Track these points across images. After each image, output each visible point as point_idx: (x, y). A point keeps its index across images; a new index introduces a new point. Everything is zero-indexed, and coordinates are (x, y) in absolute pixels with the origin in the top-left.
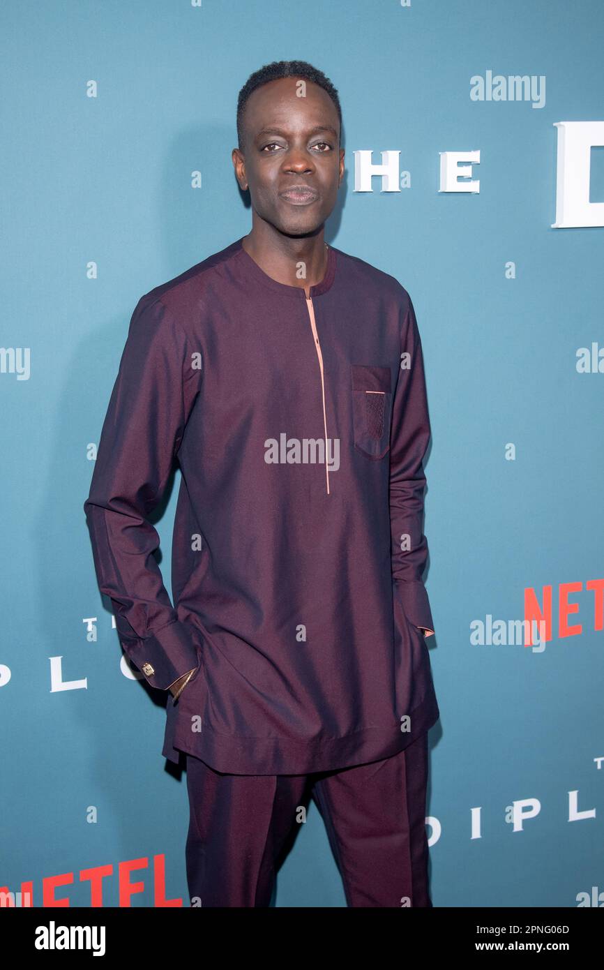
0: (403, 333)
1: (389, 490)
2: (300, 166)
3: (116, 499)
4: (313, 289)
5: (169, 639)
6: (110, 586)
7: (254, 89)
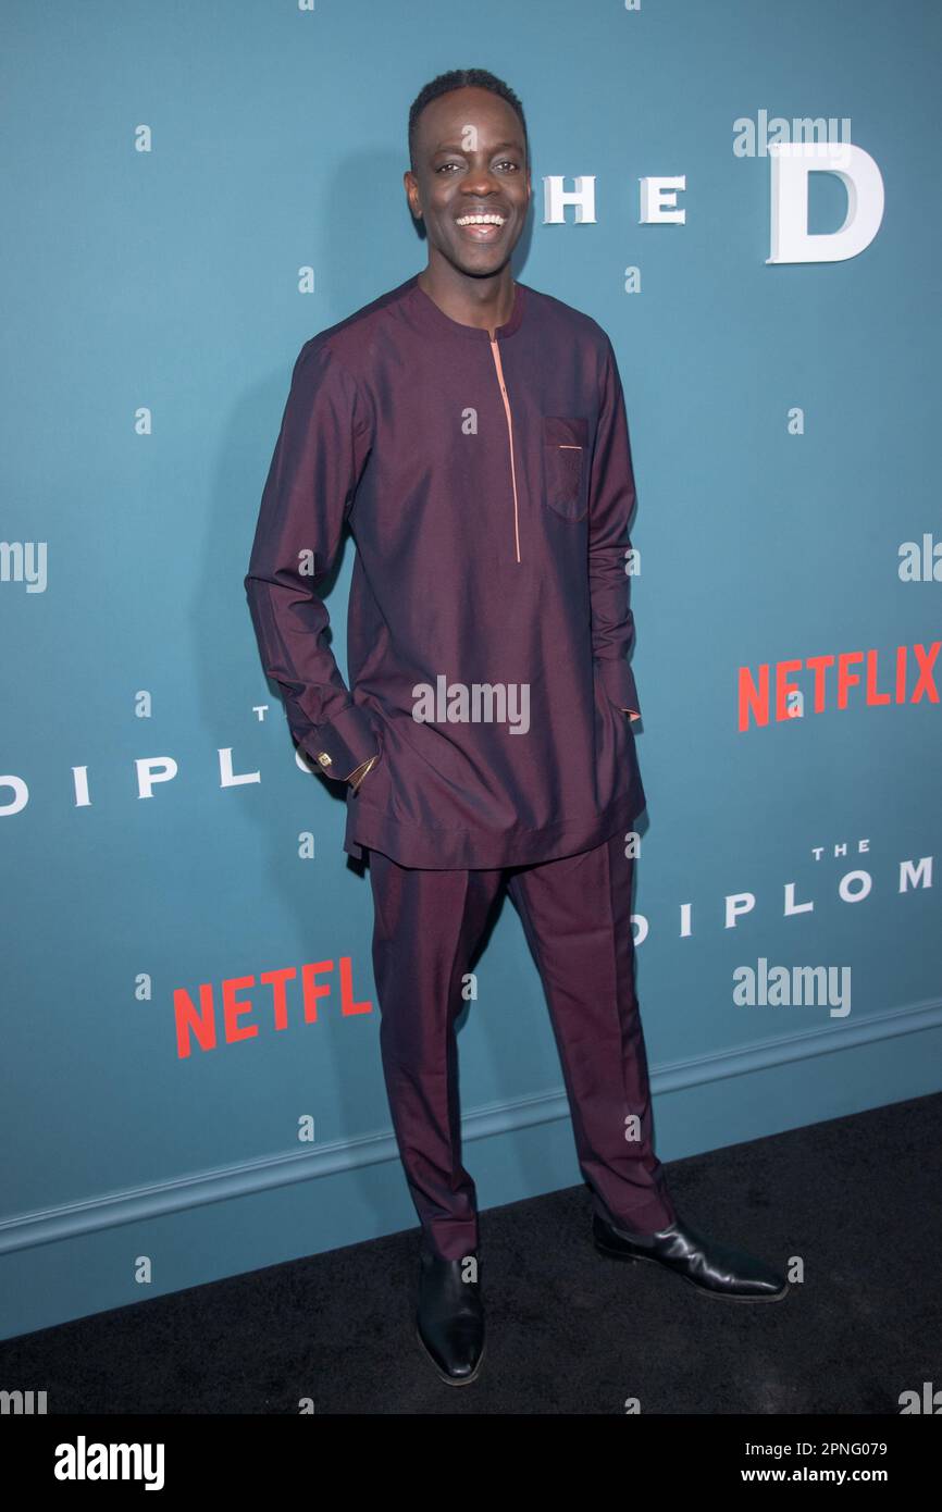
0: (602, 378)
1: (589, 559)
2: (482, 189)
3: (282, 572)
4: (499, 331)
5: (345, 726)
6: (278, 669)
7: (427, 102)
